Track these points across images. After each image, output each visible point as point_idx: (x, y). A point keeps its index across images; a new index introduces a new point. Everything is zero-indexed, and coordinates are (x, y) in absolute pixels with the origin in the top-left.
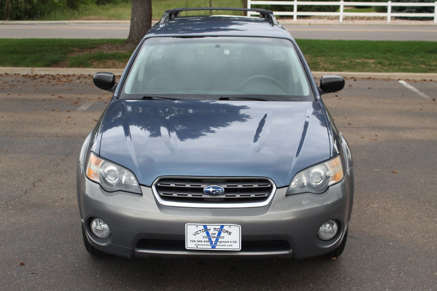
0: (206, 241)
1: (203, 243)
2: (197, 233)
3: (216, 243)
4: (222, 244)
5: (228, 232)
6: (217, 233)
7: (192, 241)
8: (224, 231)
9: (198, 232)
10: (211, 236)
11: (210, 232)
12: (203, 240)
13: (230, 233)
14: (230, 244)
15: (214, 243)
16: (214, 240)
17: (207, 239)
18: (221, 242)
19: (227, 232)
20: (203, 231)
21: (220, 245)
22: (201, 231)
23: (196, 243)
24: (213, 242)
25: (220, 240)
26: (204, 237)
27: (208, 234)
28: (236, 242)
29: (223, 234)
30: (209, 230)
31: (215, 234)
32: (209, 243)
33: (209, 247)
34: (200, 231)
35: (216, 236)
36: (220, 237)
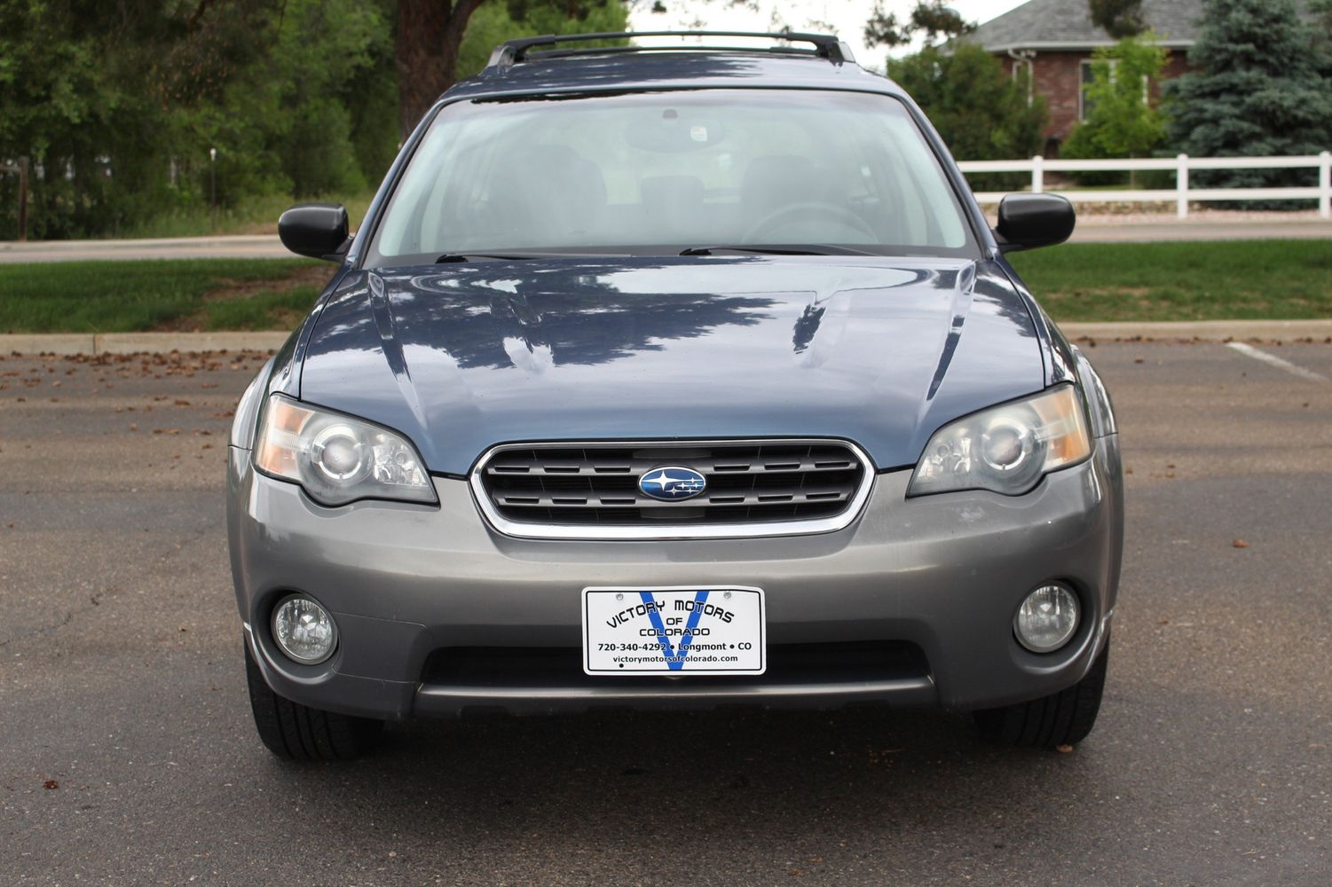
0: (649, 647)
1: (641, 653)
2: (619, 619)
3: (683, 653)
4: (705, 653)
5: (721, 614)
6: (685, 615)
7: (605, 647)
8: (709, 610)
9: (624, 617)
10: (666, 627)
11: (664, 615)
12: (641, 641)
13: (728, 617)
14: (729, 652)
15: (675, 651)
16: (675, 640)
17: (655, 640)
18: (699, 648)
19: (719, 611)
20: (641, 610)
21: (696, 659)
22: (634, 612)
23: (618, 653)
24: (673, 647)
25: (696, 640)
26: (643, 633)
27: (656, 620)
28: (748, 646)
29: (705, 621)
30: (661, 607)
31: (678, 621)
32: (660, 654)
33: (660, 668)
34: (630, 610)
35: (682, 626)
36: (696, 632)
